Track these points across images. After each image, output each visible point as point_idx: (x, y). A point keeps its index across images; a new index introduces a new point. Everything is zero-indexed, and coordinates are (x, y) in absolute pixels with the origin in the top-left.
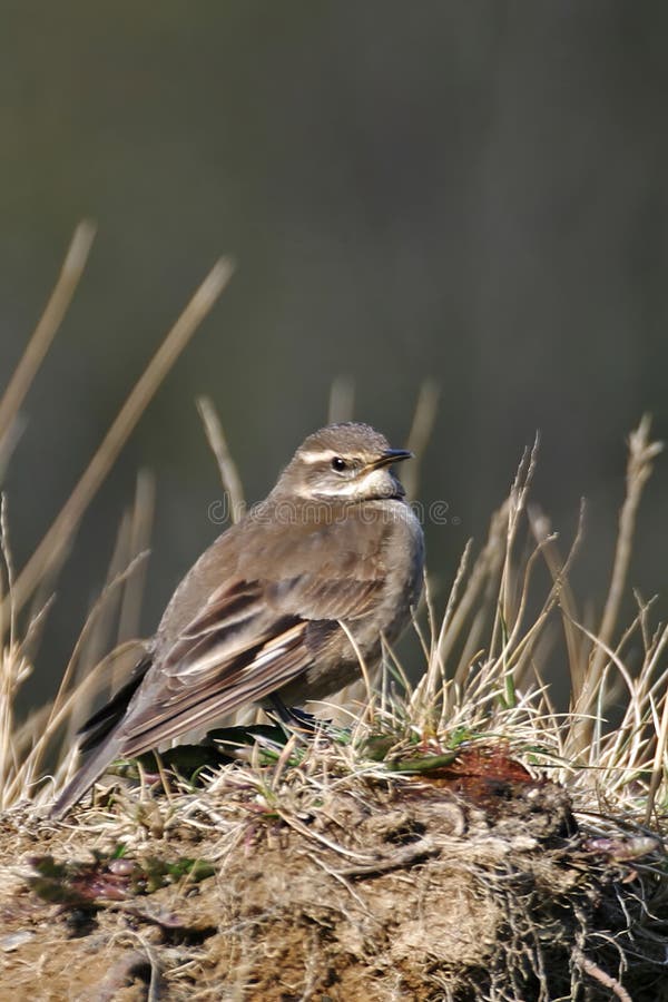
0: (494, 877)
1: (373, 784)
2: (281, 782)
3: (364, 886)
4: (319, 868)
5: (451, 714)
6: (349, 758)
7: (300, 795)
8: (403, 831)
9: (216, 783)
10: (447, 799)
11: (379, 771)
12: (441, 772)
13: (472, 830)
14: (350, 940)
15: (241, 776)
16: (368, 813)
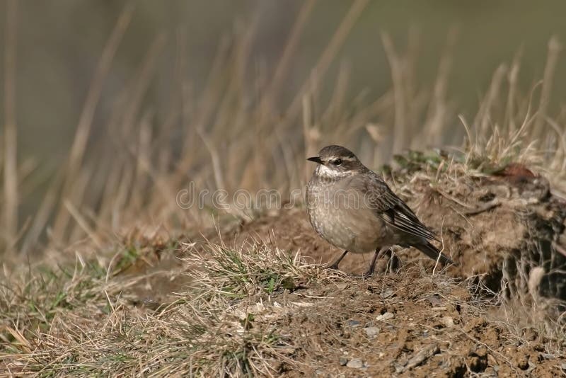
0: (522, 214)
1: (475, 179)
2: (438, 179)
3: (472, 218)
4: (454, 211)
5: (502, 151)
6: (464, 168)
7: (446, 183)
8: (486, 196)
9: (413, 179)
10: (502, 184)
11: (477, 173)
12: (500, 173)
13: (513, 196)
14: (467, 239)
15: (423, 176)
16: (472, 190)
